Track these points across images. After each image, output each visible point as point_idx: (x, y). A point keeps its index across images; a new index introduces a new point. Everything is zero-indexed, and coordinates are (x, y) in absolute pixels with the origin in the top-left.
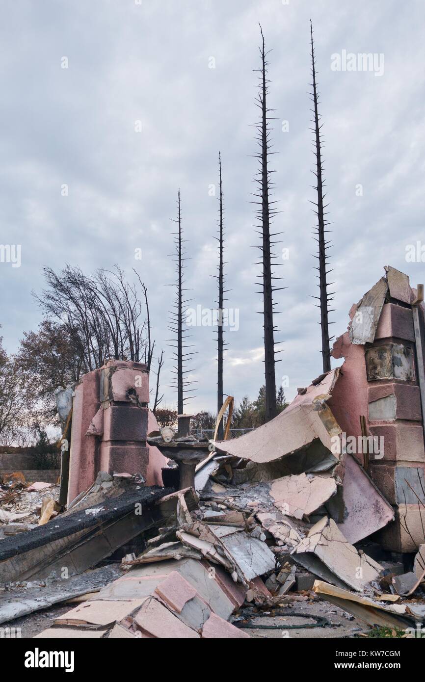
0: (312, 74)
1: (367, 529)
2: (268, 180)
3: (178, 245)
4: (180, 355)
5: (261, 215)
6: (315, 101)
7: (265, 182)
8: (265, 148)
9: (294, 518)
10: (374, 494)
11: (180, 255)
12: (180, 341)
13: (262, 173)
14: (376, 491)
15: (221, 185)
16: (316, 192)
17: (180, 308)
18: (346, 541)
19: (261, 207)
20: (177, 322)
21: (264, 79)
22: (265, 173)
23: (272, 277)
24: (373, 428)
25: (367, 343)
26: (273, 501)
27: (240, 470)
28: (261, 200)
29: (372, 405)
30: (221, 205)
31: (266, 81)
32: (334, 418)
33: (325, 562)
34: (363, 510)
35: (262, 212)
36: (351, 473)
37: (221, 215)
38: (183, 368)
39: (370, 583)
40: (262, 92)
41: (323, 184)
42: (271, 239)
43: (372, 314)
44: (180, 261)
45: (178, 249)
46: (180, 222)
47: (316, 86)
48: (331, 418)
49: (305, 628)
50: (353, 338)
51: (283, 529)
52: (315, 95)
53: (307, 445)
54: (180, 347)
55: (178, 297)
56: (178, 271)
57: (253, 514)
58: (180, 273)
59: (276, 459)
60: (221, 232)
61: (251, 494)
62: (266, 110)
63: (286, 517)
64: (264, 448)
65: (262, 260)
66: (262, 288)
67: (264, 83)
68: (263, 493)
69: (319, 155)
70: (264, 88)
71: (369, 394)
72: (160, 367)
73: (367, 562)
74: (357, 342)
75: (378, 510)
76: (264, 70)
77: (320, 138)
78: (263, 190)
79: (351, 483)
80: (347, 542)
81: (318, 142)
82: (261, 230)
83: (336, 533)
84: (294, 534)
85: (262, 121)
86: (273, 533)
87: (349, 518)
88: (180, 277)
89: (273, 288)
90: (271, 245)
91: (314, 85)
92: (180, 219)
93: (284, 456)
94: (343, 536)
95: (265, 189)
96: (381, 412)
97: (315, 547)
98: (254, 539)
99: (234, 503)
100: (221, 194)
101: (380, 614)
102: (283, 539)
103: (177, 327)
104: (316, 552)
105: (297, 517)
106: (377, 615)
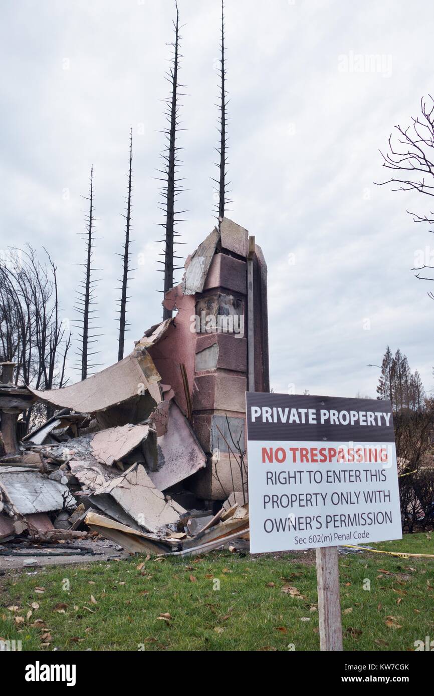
0: (221, 49)
1: (179, 476)
2: (175, 156)
3: (89, 224)
4: (85, 337)
5: (167, 192)
6: (223, 77)
7: (172, 159)
8: (173, 123)
9: (106, 464)
10: (193, 443)
11: (90, 234)
12: (86, 322)
13: (170, 149)
14: (194, 440)
15: (131, 162)
16: (219, 169)
17: (88, 288)
18: (154, 486)
19: (166, 184)
20: (84, 303)
21: (176, 54)
22: (172, 149)
23: (174, 255)
24: (197, 378)
25: (197, 293)
26: (91, 450)
27: (83, 429)
28: (167, 177)
29: (199, 355)
30: (130, 182)
31: (178, 56)
32: (153, 365)
33: (121, 503)
34: (179, 458)
35: (167, 189)
36: (175, 424)
37: (130, 192)
38: (88, 350)
39: (167, 526)
40: (174, 66)
41: (226, 162)
42: (175, 217)
43: (203, 264)
44: (90, 240)
45: (89, 227)
46: (91, 200)
47: (224, 62)
48: (151, 365)
49: (62, 555)
50: (185, 289)
51: (90, 474)
52: (223, 71)
53: (135, 396)
54: (86, 329)
55: (86, 277)
56: (88, 250)
57: (66, 462)
58: (89, 252)
59: (100, 410)
60: (129, 209)
61: (72, 444)
62: (177, 85)
63: (99, 465)
64: (90, 398)
65: (165, 238)
66: (163, 267)
67: (176, 58)
68: (84, 444)
69: (223, 133)
70: (176, 63)
71: (196, 344)
72: (67, 350)
73: (172, 507)
74: (188, 292)
75: (192, 457)
76: (177, 44)
77: (225, 115)
78: (169, 167)
79: (173, 434)
80: (155, 488)
81: (223, 119)
82: (166, 207)
83: (143, 479)
84: (101, 478)
85: (172, 97)
86: (79, 478)
87: (164, 467)
88: (89, 256)
89: (174, 267)
90: (175, 223)
91: (223, 61)
92: (91, 196)
93: (109, 406)
94: (151, 482)
95: (172, 166)
96: (206, 362)
97: (113, 489)
98: (52, 481)
99: (50, 451)
100: (131, 171)
101: (144, 543)
102: (88, 484)
103: (83, 307)
104: (112, 493)
105: (107, 464)
106: (141, 543)
